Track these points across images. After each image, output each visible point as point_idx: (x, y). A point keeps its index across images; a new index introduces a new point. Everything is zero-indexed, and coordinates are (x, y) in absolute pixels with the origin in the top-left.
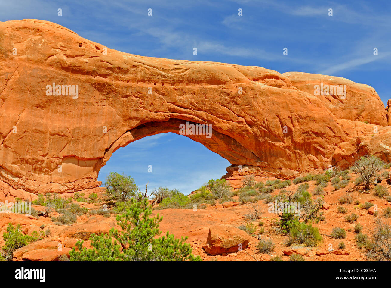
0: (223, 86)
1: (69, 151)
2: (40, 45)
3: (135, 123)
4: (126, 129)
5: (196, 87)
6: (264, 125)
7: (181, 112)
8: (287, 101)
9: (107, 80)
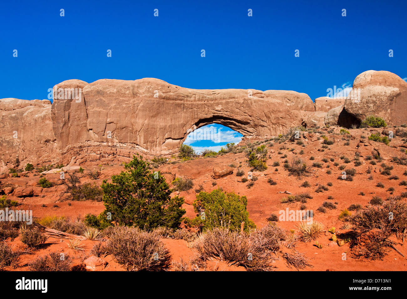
0: (237, 100)
1: (168, 135)
2: (151, 89)
3: (196, 121)
4: (193, 124)
5: (224, 101)
6: (257, 116)
7: (217, 113)
8: (267, 104)
9: (182, 102)
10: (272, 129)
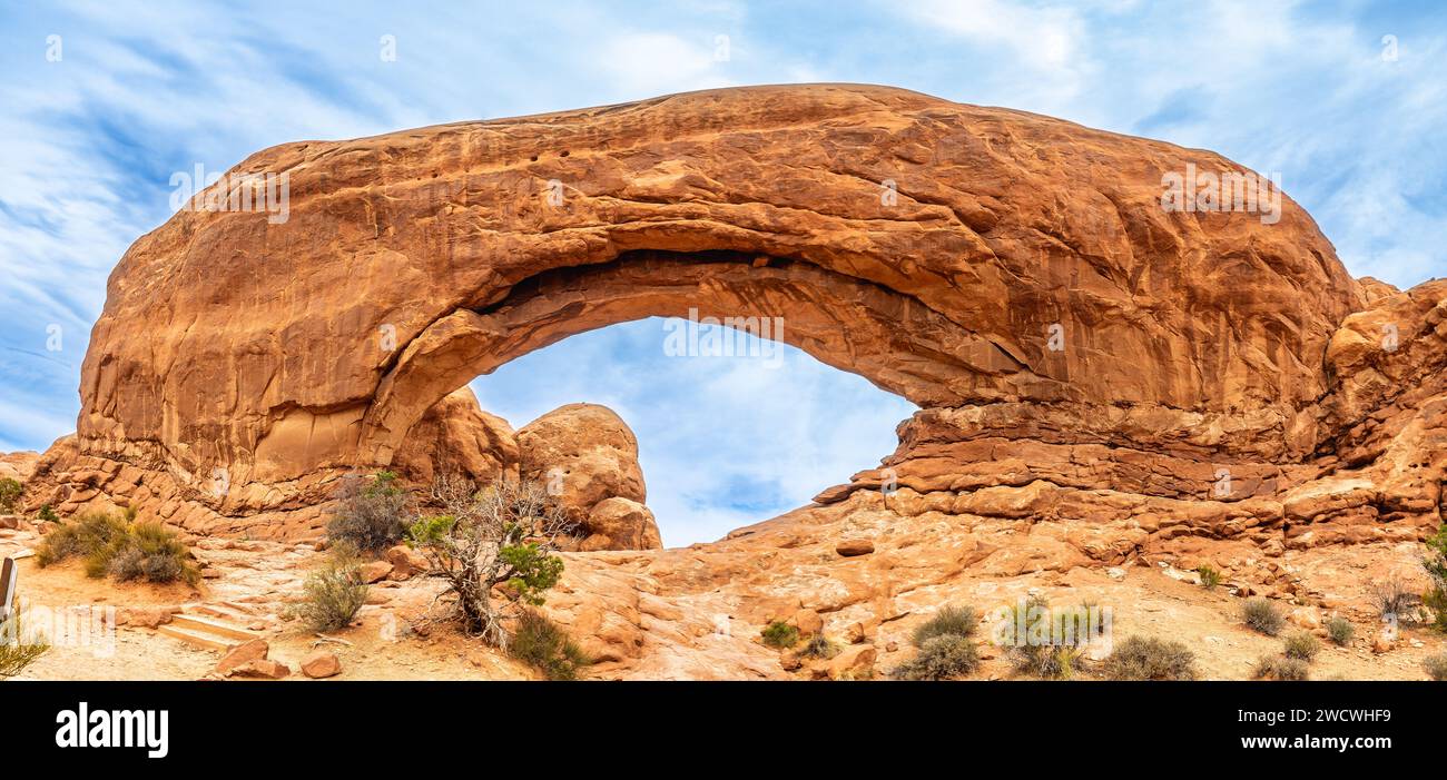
10: (1177, 345)
